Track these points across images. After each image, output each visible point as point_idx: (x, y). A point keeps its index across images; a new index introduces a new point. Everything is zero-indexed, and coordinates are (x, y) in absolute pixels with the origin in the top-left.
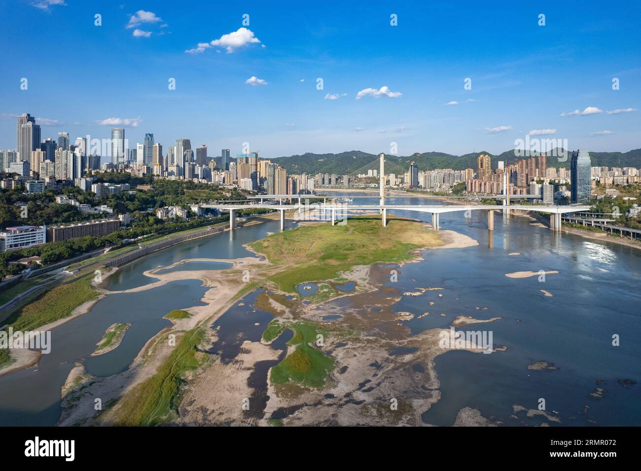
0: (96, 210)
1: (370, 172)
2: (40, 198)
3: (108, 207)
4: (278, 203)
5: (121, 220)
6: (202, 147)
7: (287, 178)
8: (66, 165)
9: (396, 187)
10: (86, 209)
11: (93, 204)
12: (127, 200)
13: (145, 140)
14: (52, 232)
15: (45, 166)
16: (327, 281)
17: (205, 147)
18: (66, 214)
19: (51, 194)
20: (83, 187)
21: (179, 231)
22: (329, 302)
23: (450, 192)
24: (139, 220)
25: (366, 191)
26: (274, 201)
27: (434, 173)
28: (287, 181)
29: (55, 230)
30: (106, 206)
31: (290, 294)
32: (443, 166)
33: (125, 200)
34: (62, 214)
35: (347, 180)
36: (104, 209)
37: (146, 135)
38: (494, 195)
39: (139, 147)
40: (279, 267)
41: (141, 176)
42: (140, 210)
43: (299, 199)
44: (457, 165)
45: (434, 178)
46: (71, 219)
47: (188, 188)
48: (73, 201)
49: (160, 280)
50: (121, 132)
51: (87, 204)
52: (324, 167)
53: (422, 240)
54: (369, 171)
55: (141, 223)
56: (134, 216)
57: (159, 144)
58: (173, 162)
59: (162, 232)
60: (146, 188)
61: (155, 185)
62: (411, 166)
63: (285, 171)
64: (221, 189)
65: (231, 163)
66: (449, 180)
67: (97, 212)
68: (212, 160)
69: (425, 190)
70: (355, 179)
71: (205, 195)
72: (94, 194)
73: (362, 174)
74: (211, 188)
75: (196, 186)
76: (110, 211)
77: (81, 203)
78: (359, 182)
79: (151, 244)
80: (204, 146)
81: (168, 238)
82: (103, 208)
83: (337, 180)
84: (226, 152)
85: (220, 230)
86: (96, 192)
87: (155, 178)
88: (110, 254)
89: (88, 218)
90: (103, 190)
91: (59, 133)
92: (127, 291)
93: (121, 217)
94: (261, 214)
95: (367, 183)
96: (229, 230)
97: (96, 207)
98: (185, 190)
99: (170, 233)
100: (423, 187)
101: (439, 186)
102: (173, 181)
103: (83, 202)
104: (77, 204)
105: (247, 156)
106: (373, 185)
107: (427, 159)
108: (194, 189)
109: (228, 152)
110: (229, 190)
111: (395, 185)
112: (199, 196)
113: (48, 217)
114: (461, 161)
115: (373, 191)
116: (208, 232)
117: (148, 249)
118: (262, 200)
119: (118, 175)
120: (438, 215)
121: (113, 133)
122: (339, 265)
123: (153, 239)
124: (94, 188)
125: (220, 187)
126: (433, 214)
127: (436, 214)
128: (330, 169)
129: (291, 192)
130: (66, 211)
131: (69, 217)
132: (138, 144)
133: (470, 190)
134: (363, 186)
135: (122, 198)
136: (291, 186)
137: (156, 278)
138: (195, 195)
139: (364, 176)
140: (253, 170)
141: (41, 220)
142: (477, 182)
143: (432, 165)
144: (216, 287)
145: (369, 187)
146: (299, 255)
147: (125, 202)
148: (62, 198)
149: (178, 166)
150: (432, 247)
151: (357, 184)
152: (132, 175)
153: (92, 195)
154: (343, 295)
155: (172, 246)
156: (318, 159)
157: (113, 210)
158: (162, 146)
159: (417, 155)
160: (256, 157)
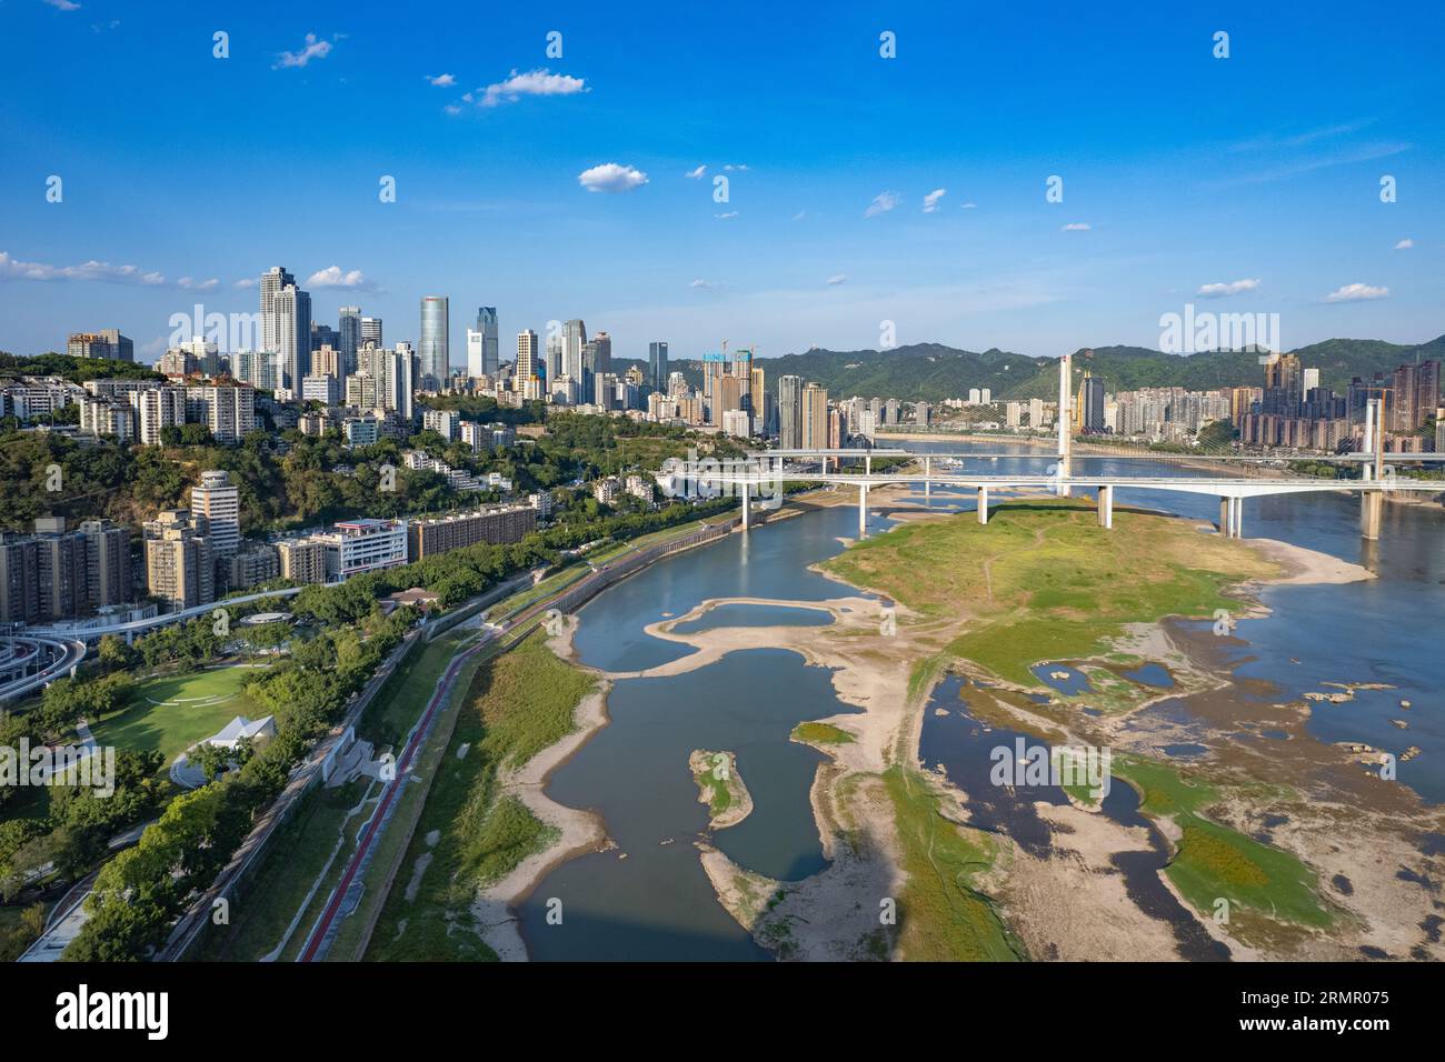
0: (480, 483)
1: (974, 394)
2: (376, 457)
3: (502, 476)
4: (815, 468)
5: (535, 506)
6: (599, 337)
7: (829, 409)
8: (383, 380)
9: (1045, 430)
10: (463, 482)
11: (475, 471)
12: (530, 462)
13: (479, 320)
14: (418, 532)
15: (358, 385)
16: (1090, 659)
17: (606, 336)
18: (429, 493)
19: (392, 447)
20: (445, 432)
21: (651, 532)
22: (1142, 711)
23: (1195, 443)
24: (567, 506)
25: (974, 439)
26: (804, 464)
27: (1143, 397)
28: (829, 417)
29: (424, 529)
30: (498, 475)
31: (1034, 690)
32: (1151, 381)
33: (528, 460)
34: (422, 491)
35: (925, 412)
36: (495, 482)
37: (481, 310)
38: (1318, 452)
39: (473, 338)
40: (946, 625)
41: (519, 404)
42: (562, 481)
43: (868, 460)
44: (1187, 378)
45: (1144, 408)
46: (440, 503)
47: (622, 433)
48: (437, 464)
49: (697, 650)
50: (442, 304)
51: (463, 469)
52: (862, 383)
53: (1227, 563)
54: (971, 391)
55: (572, 513)
56: (554, 498)
57: (531, 332)
58: (558, 373)
59: (623, 534)
60: (537, 431)
61: (551, 425)
62: (1087, 380)
63: (824, 394)
64: (690, 435)
65: (674, 375)
66: (1184, 414)
67: (482, 488)
68: (634, 368)
69: (1127, 439)
70: (943, 412)
71: (658, 449)
72: (470, 447)
73: (954, 398)
74: (670, 433)
75: (639, 428)
76: (507, 485)
77: (453, 468)
78: (954, 416)
79: (611, 561)
80: (603, 334)
81: (633, 548)
82: (493, 479)
83: (899, 412)
84: (660, 349)
85: (726, 530)
86: (472, 443)
87: (550, 409)
88: (550, 584)
89: (469, 501)
90: (486, 438)
91: (342, 310)
92: (648, 673)
93: (534, 499)
94: (793, 493)
95: (972, 419)
96: (742, 532)
97: (480, 478)
98: (616, 437)
99: (635, 536)
100: (1114, 431)
101: (1158, 429)
102: (589, 417)
103: (456, 466)
104: (446, 470)
105: (728, 360)
106: (988, 426)
107: (1113, 362)
108: (634, 435)
109: (664, 350)
110: (708, 437)
111: (1043, 425)
112: (647, 451)
113: (399, 499)
114: (1195, 368)
115: (990, 440)
116: (705, 536)
117: (608, 572)
118: (781, 460)
119: (472, 403)
120: (1240, 501)
121: (423, 306)
122: (1088, 621)
123: (610, 550)
124: (468, 433)
125: (688, 430)
126: (1225, 499)
127: (1236, 499)
128: (877, 387)
129: (837, 443)
130: (429, 486)
131: (435, 499)
132: (470, 331)
133: (1249, 438)
134: (964, 428)
135: (522, 456)
136: (837, 427)
137: (686, 645)
138: (639, 448)
139: (958, 403)
140: (744, 391)
141: (386, 507)
142: (1271, 420)
143: (1123, 377)
144: (843, 668)
145: (977, 430)
146: (980, 596)
147: (527, 465)
148: (416, 457)
149: (572, 381)
150: (1266, 580)
151: (950, 423)
152: (499, 403)
153: (466, 449)
154: (1161, 695)
155: (647, 565)
156: (844, 363)
157: (513, 485)
158: (536, 337)
159: (1088, 355)
160: (750, 360)
